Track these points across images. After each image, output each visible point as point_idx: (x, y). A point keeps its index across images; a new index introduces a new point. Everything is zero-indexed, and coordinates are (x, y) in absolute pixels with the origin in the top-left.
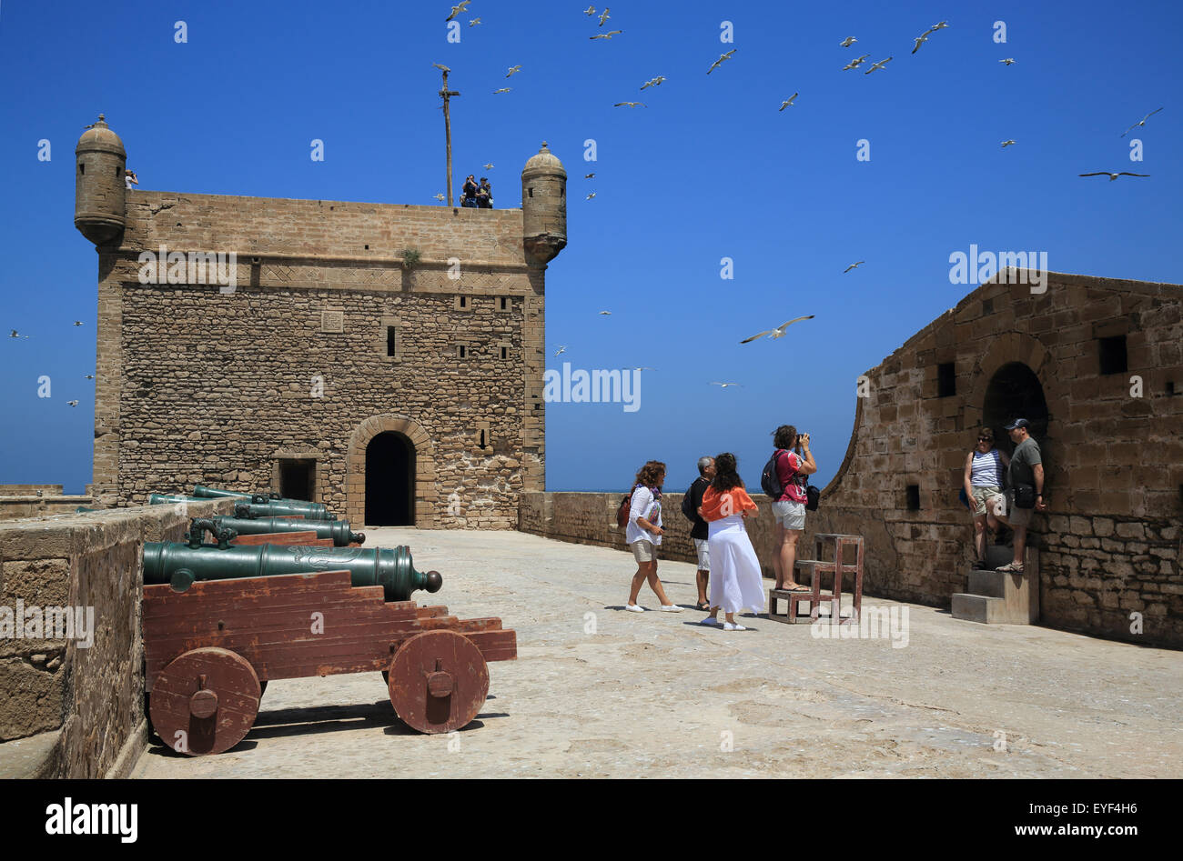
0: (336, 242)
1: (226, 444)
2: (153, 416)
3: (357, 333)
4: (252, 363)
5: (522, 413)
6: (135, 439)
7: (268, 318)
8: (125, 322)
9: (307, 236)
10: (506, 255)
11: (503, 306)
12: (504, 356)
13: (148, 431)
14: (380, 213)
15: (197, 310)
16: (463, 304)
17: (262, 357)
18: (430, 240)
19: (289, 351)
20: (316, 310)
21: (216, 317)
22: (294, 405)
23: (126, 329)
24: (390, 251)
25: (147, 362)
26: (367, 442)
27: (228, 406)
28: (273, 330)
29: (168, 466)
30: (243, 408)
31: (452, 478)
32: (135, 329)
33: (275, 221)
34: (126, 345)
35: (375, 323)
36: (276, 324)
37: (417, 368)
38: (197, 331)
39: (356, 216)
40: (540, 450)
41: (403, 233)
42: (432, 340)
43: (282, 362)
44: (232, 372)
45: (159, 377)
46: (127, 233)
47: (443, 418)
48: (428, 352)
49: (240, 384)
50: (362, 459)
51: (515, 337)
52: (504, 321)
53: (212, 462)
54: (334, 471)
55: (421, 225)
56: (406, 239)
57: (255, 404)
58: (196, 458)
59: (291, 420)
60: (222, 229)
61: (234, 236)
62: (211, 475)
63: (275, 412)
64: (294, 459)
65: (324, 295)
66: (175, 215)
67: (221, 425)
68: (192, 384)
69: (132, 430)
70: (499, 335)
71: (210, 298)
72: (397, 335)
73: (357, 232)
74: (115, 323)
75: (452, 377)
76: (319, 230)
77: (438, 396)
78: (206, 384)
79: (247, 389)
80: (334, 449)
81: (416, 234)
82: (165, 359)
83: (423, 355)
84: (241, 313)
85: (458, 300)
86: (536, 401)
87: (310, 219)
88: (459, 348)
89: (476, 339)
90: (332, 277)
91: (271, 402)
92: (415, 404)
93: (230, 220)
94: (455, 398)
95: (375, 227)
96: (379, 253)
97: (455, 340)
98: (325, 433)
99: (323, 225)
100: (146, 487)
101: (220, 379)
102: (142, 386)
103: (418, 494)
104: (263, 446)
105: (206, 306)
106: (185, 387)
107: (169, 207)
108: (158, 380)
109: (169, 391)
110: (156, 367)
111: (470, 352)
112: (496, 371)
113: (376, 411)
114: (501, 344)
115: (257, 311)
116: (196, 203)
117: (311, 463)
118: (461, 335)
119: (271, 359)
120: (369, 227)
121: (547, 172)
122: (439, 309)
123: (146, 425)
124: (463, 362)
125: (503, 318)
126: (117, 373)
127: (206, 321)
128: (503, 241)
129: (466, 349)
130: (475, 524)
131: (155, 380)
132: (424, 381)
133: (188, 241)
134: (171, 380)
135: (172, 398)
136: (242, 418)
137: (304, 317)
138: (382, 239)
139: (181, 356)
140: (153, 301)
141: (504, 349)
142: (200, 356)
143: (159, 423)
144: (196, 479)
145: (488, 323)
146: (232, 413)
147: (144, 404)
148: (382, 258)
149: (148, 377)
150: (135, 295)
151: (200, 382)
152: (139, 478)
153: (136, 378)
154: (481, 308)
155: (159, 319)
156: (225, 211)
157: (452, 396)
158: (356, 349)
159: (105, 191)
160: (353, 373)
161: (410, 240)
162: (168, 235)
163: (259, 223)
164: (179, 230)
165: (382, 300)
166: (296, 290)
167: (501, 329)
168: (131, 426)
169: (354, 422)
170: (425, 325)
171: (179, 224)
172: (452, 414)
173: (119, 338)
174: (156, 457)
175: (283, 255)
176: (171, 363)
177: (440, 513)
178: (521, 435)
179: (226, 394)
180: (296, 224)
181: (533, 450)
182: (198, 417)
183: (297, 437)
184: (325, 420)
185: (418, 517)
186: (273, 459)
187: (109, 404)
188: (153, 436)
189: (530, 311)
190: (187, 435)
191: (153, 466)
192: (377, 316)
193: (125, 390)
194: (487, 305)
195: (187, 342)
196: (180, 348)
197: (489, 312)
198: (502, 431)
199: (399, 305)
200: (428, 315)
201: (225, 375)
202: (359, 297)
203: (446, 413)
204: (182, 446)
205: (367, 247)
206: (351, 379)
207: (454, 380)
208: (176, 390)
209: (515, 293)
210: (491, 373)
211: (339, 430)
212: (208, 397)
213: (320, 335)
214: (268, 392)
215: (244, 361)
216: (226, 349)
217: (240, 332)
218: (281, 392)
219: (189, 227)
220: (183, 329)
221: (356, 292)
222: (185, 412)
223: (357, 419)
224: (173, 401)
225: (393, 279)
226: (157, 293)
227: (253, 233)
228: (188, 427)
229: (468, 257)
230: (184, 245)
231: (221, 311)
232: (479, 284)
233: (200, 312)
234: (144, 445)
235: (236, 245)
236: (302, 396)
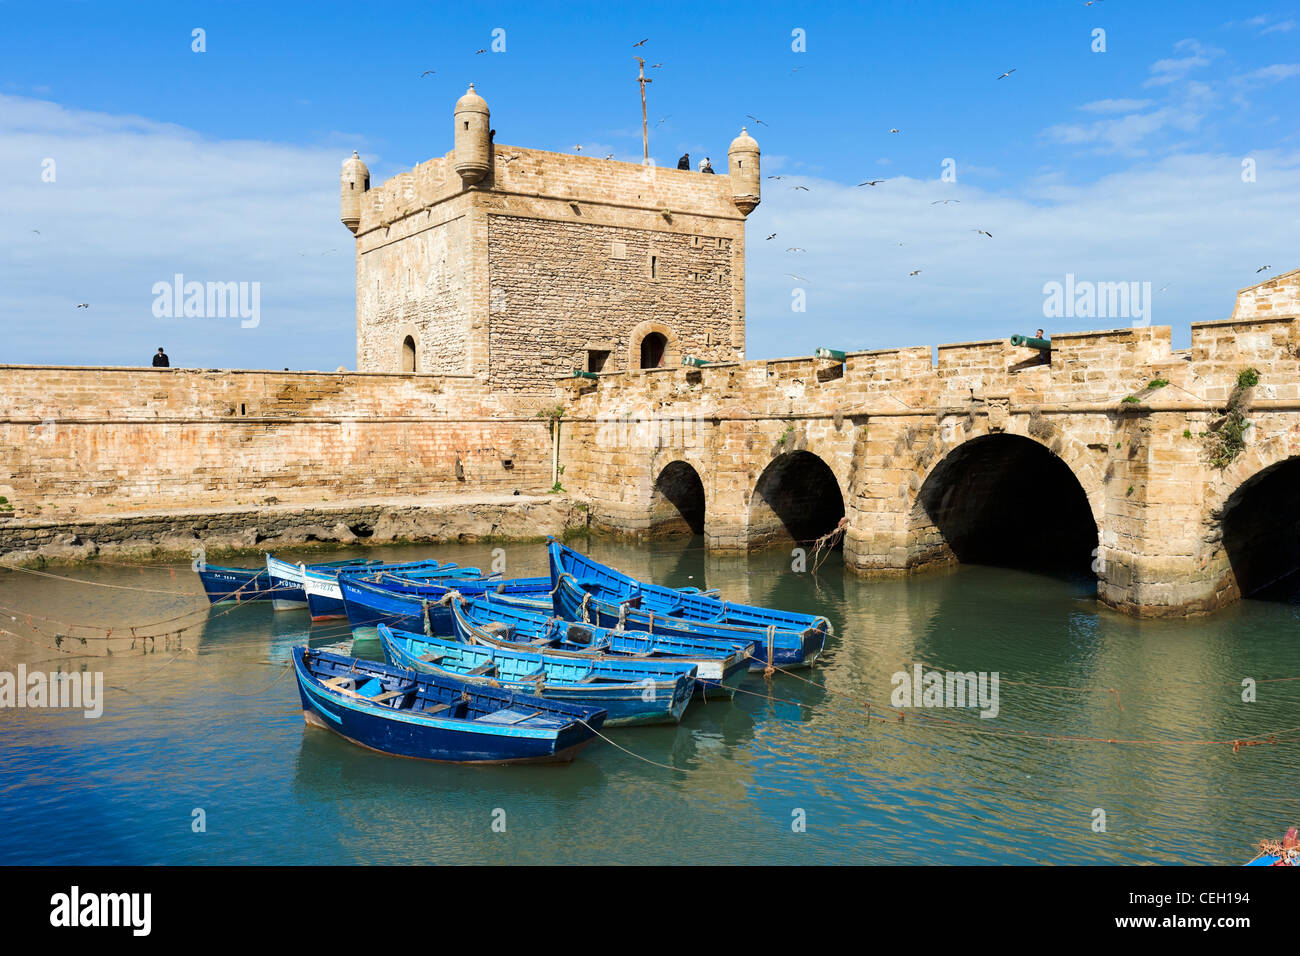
0: (621, 192)
1: (555, 338)
2: (509, 315)
3: (634, 260)
4: (570, 279)
5: (731, 322)
6: (498, 332)
7: (579, 246)
8: (489, 244)
9: (604, 186)
10: (723, 208)
11: (720, 245)
12: (720, 281)
13: (506, 326)
14: (647, 172)
15: (534, 237)
16: (696, 242)
17: (576, 275)
18: (676, 195)
19: (592, 271)
20: (608, 242)
21: (546, 243)
22: (596, 311)
23: (490, 249)
24: (655, 201)
25: (505, 275)
26: (641, 340)
27: (555, 310)
28: (582, 255)
29: (518, 353)
30: (565, 312)
32: (496, 249)
33: (583, 173)
34: (491, 261)
35: (644, 253)
36: (584, 250)
37: (669, 287)
38: (535, 253)
39: (633, 173)
40: (742, 349)
41: (661, 188)
42: (678, 267)
43: (588, 279)
44: (557, 285)
45: (512, 287)
46: (494, 176)
47: (685, 324)
48: (676, 276)
49: (563, 294)
50: (639, 351)
51: (726, 267)
52: (720, 256)
53: (548, 351)
54: (621, 360)
55: (671, 183)
56: (663, 193)
57: (572, 309)
58: (536, 348)
59: (594, 322)
60: (550, 177)
61: (558, 183)
62: (546, 361)
63: (584, 316)
64: (594, 350)
65: (614, 230)
66: (520, 165)
67: (551, 324)
68: (532, 293)
69: (496, 325)
70: (718, 266)
71: (542, 229)
72: (657, 263)
73: (633, 185)
74: (483, 244)
75: (691, 295)
76: (611, 183)
77: (682, 308)
78: (541, 293)
79: (567, 298)
80: (620, 343)
81: (669, 190)
82: (516, 273)
83: (673, 278)
84: (562, 241)
85: (693, 239)
86: (740, 314)
87: (605, 174)
88: (694, 274)
89: (704, 268)
90: (618, 217)
91: (582, 308)
92: (668, 313)
93: (555, 171)
94: (693, 310)
95: (644, 182)
96: (646, 202)
97: (692, 268)
98: (615, 333)
99: (613, 179)
100: (506, 369)
101: (550, 290)
104: (577, 340)
105: (540, 235)
106: (528, 294)
107: (516, 158)
108: (512, 289)
109: (518, 297)
110: (510, 279)
111: (701, 277)
112: (716, 291)
113: (646, 317)
114: (719, 272)
115: (571, 240)
116: (533, 156)
117: (606, 353)
118: (696, 264)
119: (581, 276)
120: (640, 182)
121: (753, 150)
122: (682, 245)
123: (505, 322)
124: (697, 284)
125: (720, 253)
126: (486, 282)
127: (540, 246)
128: (721, 198)
129: (698, 275)
131: (510, 289)
132: (674, 297)
133: (529, 185)
134: (520, 289)
135: (520, 303)
136: (564, 319)
137: (601, 247)
138: (649, 192)
139: (526, 271)
140: (506, 229)
141: (720, 276)
142: (537, 272)
143: (513, 321)
144: (538, 363)
145: (711, 257)
146: (558, 316)
148: (648, 205)
149: (505, 286)
150: (495, 224)
151: (538, 291)
152: (501, 361)
153: (497, 287)
154: (707, 246)
155: (511, 243)
156: (551, 164)
157: (691, 308)
158: (633, 272)
160: (631, 289)
161: (666, 194)
162: (516, 179)
163: (573, 174)
164: (523, 176)
165: (648, 237)
166: (595, 225)
167: (719, 261)
168: (495, 322)
169: (633, 325)
170: (674, 256)
171: (523, 172)
172: (691, 322)
173: (487, 256)
174: (512, 346)
175: (588, 199)
176: (519, 276)
178: (731, 338)
179: (554, 302)
180: (596, 177)
181: (739, 348)
182: (537, 317)
183: (598, 334)
184: (615, 323)
186: (584, 350)
187: (481, 305)
188: (509, 330)
189: (736, 249)
190: (531, 330)
191: (510, 353)
192: (645, 248)
194: (711, 244)
195: (529, 261)
196: (525, 265)
197: (711, 249)
198: (721, 334)
199: (659, 241)
200: (675, 250)
201: (553, 287)
202: (634, 233)
203: (688, 321)
204: (528, 338)
205: (639, 197)
206: (630, 294)
207: (692, 297)
208: (523, 296)
209: (728, 236)
210: (712, 293)
211: (624, 331)
212: (543, 303)
213: (611, 260)
214: (580, 301)
215: (565, 277)
216: (553, 267)
217: (562, 255)
218: (588, 301)
219: (529, 174)
220: (526, 251)
221: (633, 229)
222: (529, 313)
223: (635, 323)
225: (653, 221)
226: (509, 223)
227: (570, 182)
228: (532, 324)
229: (699, 208)
230: (527, 188)
231: (550, 239)
232: (706, 228)
233: (537, 239)
234: (503, 336)
235: (558, 191)
236: (601, 304)
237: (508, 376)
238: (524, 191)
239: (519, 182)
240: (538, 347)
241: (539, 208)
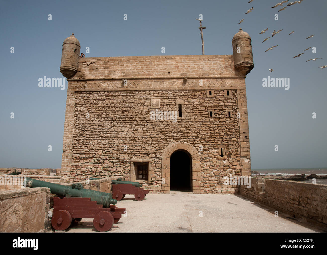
0: (156, 71)
1: (112, 155)
2: (84, 144)
3: (166, 108)
4: (123, 122)
5: (239, 140)
6: (77, 153)
7: (129, 103)
8: (76, 107)
9: (145, 69)
10: (228, 73)
11: (228, 94)
12: (229, 116)
13: (82, 150)
14: (174, 59)
15: (102, 101)
16: (210, 94)
17: (127, 119)
18: (195, 68)
19: (138, 116)
20: (148, 99)
21: (110, 103)
22: (140, 139)
23: (76, 110)
24: (179, 74)
25: (83, 122)
26: (170, 154)
27: (113, 140)
28: (131, 108)
29: (89, 164)
30: (119, 140)
31: (209, 170)
32: (79, 109)
33: (133, 65)
34: (76, 116)
35: (173, 103)
36: (132, 105)
37: (191, 122)
38: (102, 109)
39: (165, 61)
40: (248, 157)
41: (184, 66)
42: (198, 109)
43: (135, 121)
44: (115, 125)
45: (87, 128)
46: (78, 73)
47: (204, 143)
48: (196, 115)
49: (118, 130)
50: (169, 162)
51: (234, 107)
52: (228, 101)
53: (107, 163)
54: (156, 167)
55: (191, 63)
56: (185, 69)
57: (124, 138)
58: (100, 161)
59: (138, 145)
60: (112, 69)
61: (117, 72)
62: (106, 168)
63: (132, 142)
64: (139, 162)
65: (152, 92)
66: (95, 65)
67: (110, 147)
68: (99, 131)
69: (76, 150)
70: (227, 106)
71: (107, 96)
72: (183, 108)
73: (165, 67)
74: (72, 107)
75: (207, 125)
76: (150, 67)
77: (201, 134)
78: (105, 130)
79: (120, 132)
80: (156, 157)
81: (189, 66)
82: (89, 121)
83: (194, 116)
84: (119, 101)
85: (208, 92)
86: (245, 135)
87: (146, 63)
88: (210, 113)
89: (217, 108)
90: (155, 85)
91: (130, 137)
92: (191, 137)
93: (115, 66)
94: (209, 135)
95: (172, 65)
96: (174, 74)
97: (208, 109)
98: (152, 151)
99: (151, 65)
100: (81, 173)
101: (110, 128)
102: (81, 131)
103: (194, 177)
104: (127, 156)
105: (105, 99)
106: (96, 132)
107: (93, 63)
108: (87, 129)
109: (91, 133)
110: (86, 124)
111: (215, 114)
112: (226, 122)
113: (174, 141)
114: (228, 111)
115: (125, 100)
116: (103, 61)
117: (147, 163)
118: (210, 107)
119: (130, 119)
120: (170, 65)
121: (243, 37)
122: (200, 96)
123: (82, 147)
124: (212, 118)
125: (228, 99)
126: (72, 127)
127: (105, 105)
128: (226, 67)
129: (213, 113)
130: (219, 192)
131: (86, 129)
132: (195, 127)
133: (99, 75)
134: (92, 129)
135: (92, 137)
136: (118, 144)
137: (144, 102)
138: (175, 69)
139: (96, 119)
140: (86, 98)
141: (229, 112)
142: (103, 119)
143: (86, 147)
144: (100, 170)
145: (222, 102)
146: (114, 142)
147: (81, 139)
148: (175, 76)
149: (83, 128)
150: (80, 96)
151: (102, 130)
152: (78, 169)
153: (79, 129)
154: (218, 95)
155: (88, 105)
156: (113, 62)
157: (208, 133)
159: (69, 57)
160: (164, 124)
161: (187, 69)
162: (93, 73)
163: (126, 66)
164: (97, 71)
165: (176, 94)
166: (140, 91)
167: (227, 104)
168: (76, 148)
169: (165, 146)
170: (194, 103)
171: (97, 69)
172: (208, 141)
173: (73, 113)
174: (85, 161)
175: (135, 77)
176: (92, 122)
177: (204, 186)
178: (239, 150)
179: (112, 135)
180: (141, 65)
181: (246, 156)
182: (101, 144)
183: (141, 152)
184: (152, 145)
185: (194, 188)
186: (131, 162)
187: (68, 139)
188: (84, 152)
189: (240, 96)
190: (97, 151)
191: (84, 164)
192: (174, 100)
193: (74, 134)
194: (221, 94)
195: (98, 114)
196: (95, 116)
197: (222, 97)
198: (230, 148)
199: (183, 95)
200: (195, 99)
201: (112, 126)
202: (166, 92)
203: (205, 141)
204: (95, 156)
205: (169, 73)
206: (163, 127)
207: (208, 126)
208: (93, 133)
209: (233, 88)
210: (224, 123)
211: (159, 149)
212: (105, 136)
213: (150, 109)
214: (129, 134)
215: (120, 121)
216: (112, 116)
217: (118, 109)
218: (134, 133)
219: (100, 69)
220: (97, 108)
221: (165, 91)
222: (96, 142)
223: (166, 144)
224: (91, 138)
225: (179, 83)
226: (88, 95)
227: (124, 70)
228: (98, 148)
229: (212, 74)
230: (98, 76)
231: (111, 101)
232: (216, 85)
233: (104, 102)
234: (80, 156)
235: (117, 75)
236: (143, 134)
237: (82, 177)
238: (96, 78)
239: (94, 74)
240: (101, 161)
241: (105, 85)
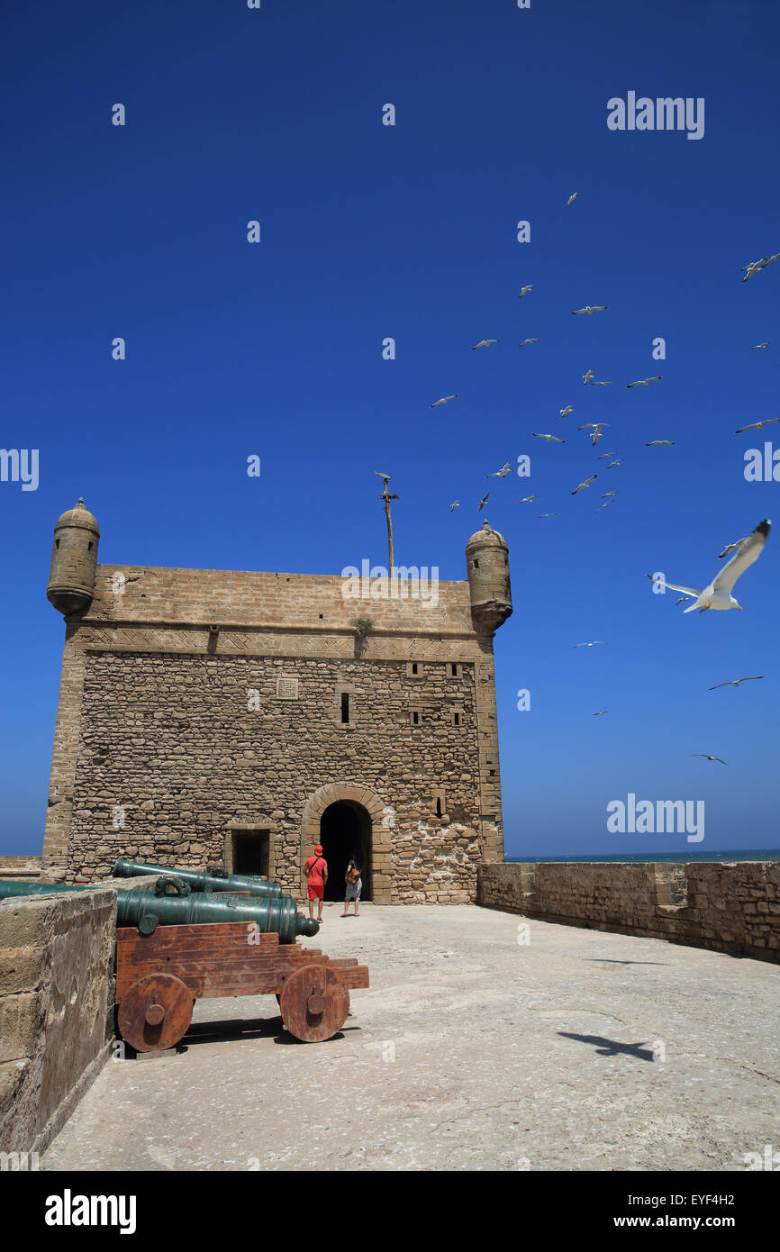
0: (291, 611)
1: (179, 813)
2: (107, 784)
3: (312, 700)
4: (207, 731)
5: (477, 779)
6: (88, 809)
7: (224, 685)
8: (86, 690)
9: (265, 606)
10: (455, 623)
11: (454, 673)
12: (457, 722)
13: (101, 799)
14: (334, 584)
15: (155, 677)
16: (415, 671)
17: (217, 724)
18: (381, 610)
19: (245, 718)
20: (270, 677)
21: (173, 684)
22: (248, 773)
23: (87, 696)
24: (344, 620)
25: (105, 729)
26: (322, 811)
27: (182, 775)
28: (229, 697)
29: (119, 837)
30: (197, 776)
31: (409, 849)
32: (96, 696)
33: (234, 592)
34: (85, 712)
35: (329, 690)
36: (232, 691)
37: (370, 735)
38: (155, 699)
39: (311, 587)
40: (497, 818)
41: (356, 603)
42: (385, 706)
43: (237, 730)
44: (187, 739)
45: (115, 744)
46: (95, 604)
47: (399, 786)
48: (382, 719)
49: (195, 752)
50: (317, 830)
51: (467, 702)
52: (455, 687)
53: (164, 833)
54: (287, 842)
56: (359, 609)
57: (209, 772)
58: (148, 829)
59: (245, 789)
60: (183, 600)
61: (195, 606)
62: (162, 847)
63: (229, 780)
64: (247, 830)
65: (280, 662)
66: (140, 587)
67: (174, 794)
68: (146, 751)
69: (85, 799)
70: (451, 701)
71: (169, 666)
72: (351, 702)
73: (312, 602)
74: (76, 690)
75: (407, 744)
76: (276, 601)
77: (392, 764)
78: (161, 751)
79: (202, 756)
80: (288, 819)
81: (368, 604)
82: (122, 726)
83: (377, 722)
84: (199, 680)
85: (410, 667)
86: (492, 767)
87: (267, 590)
88: (412, 715)
89: (429, 705)
90: (287, 644)
91: (225, 770)
92: (369, 771)
93: (191, 592)
94: (411, 766)
95: (328, 597)
96: (333, 621)
97: (408, 706)
98: (279, 803)
99: (279, 595)
100: (96, 860)
101: (175, 746)
102: (98, 753)
103: (375, 866)
104: (216, 816)
105: (164, 674)
106: (140, 754)
107: (135, 580)
108: (114, 747)
109: (124, 758)
110: (113, 734)
111: (424, 718)
112: (450, 737)
113: (331, 779)
114: (454, 710)
115: (214, 679)
116: (160, 576)
117: (264, 835)
118: (414, 701)
119: (226, 726)
120: (323, 597)
121: (492, 544)
122: (391, 676)
123: (100, 794)
124: (417, 728)
125: (454, 684)
126: (75, 740)
127: (164, 688)
128: (452, 610)
129: (420, 715)
130: (433, 899)
131: (111, 747)
132: (378, 748)
133: (150, 611)
134: (127, 747)
135: (127, 766)
136: (195, 786)
137: (259, 684)
138: (336, 608)
139: (138, 723)
140: (114, 668)
141: (457, 715)
142: (157, 723)
143: (113, 792)
144: (148, 851)
145: (440, 690)
146: (186, 782)
147: (99, 771)
148: (335, 626)
149: (104, 744)
150: (98, 663)
151: (155, 749)
152: (89, 850)
153: (93, 746)
154: (432, 674)
155: (119, 686)
156: (187, 582)
157: (407, 763)
158: (311, 715)
159: (76, 563)
160: (307, 740)
161: (363, 609)
162: (133, 605)
163: (218, 594)
164: (143, 601)
165: (336, 667)
166: (252, 657)
167: (453, 695)
168: (85, 794)
169: (309, 791)
170: (378, 692)
171: (144, 596)
172: (407, 782)
173: (79, 705)
174: (108, 828)
175: (240, 623)
176: (128, 730)
177: (397, 887)
178: (478, 803)
179: (181, 762)
180: (254, 595)
181: (491, 818)
182: (152, 785)
183: (250, 806)
184: (279, 789)
185: (375, 892)
186: (226, 830)
187: (64, 772)
188: (106, 805)
189: (481, 677)
190: (140, 804)
191: (105, 837)
192: (330, 683)
193: (81, 758)
194: (439, 672)
195: (145, 709)
196: (138, 715)
197: (440, 678)
198: (458, 798)
199: (353, 672)
200: (381, 682)
201: (181, 742)
202: (314, 664)
203: (402, 781)
204: (135, 816)
205: (321, 616)
206: (305, 747)
207: (408, 747)
208: (131, 757)
209: (466, 659)
210: (444, 740)
211: (294, 799)
212: (163, 764)
213: (275, 702)
214: (222, 760)
215: (200, 728)
216: (182, 716)
217: (196, 699)
218: (235, 760)
219: (153, 598)
220: (142, 696)
221: (311, 659)
222: (139, 780)
223: (312, 788)
224: (128, 769)
225: (346, 646)
226: (119, 661)
227: (213, 604)
228: (142, 796)
229: (419, 625)
230: (146, 616)
231: (179, 678)
232: (429, 650)
233: (159, 679)
234: (97, 814)
235: (196, 616)
236: (256, 763)
237: (98, 871)
238: (142, 619)
239: (136, 608)
240: (150, 828)
241: (162, 639)
